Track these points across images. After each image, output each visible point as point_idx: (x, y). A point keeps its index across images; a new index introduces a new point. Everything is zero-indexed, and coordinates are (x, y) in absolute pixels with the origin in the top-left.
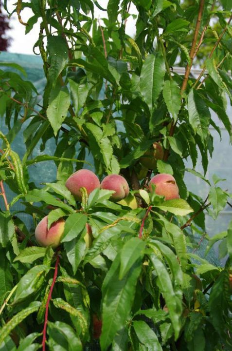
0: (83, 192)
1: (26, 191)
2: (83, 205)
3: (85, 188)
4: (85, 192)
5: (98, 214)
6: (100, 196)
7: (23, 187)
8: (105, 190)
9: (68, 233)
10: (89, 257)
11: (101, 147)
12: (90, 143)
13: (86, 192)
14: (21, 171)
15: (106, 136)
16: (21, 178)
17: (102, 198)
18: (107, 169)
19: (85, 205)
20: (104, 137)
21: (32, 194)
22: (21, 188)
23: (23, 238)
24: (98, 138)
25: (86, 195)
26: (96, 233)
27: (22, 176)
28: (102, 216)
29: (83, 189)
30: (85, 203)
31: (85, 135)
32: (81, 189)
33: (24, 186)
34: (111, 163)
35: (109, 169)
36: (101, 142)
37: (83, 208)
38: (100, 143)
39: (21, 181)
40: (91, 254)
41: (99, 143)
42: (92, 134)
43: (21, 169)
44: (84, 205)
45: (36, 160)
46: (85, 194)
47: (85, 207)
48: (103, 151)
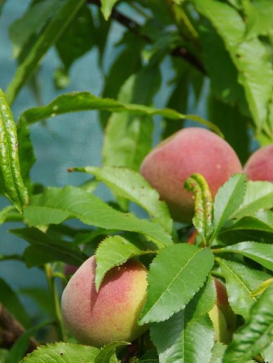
0: (197, 187)
1: (26, 198)
2: (199, 224)
3: (201, 178)
4: (201, 186)
5: (244, 247)
6: (248, 200)
7: (16, 186)
8: (258, 183)
9: (158, 296)
10: (238, 354)
11: (240, 67)
12: (204, 57)
13: (206, 186)
14: (14, 140)
15: (253, 35)
16: (12, 159)
17: (254, 206)
18: (259, 131)
19: (205, 223)
20: (249, 37)
21: (42, 203)
22: (13, 189)
23: (17, 337)
24: (231, 41)
25: (207, 193)
26: (238, 300)
27: (14, 155)
28: (256, 254)
29: (195, 178)
30: (205, 217)
31: (190, 33)
32: (191, 181)
33: (20, 184)
34: (269, 113)
35: (264, 132)
36: (240, 51)
37: (200, 230)
38: (238, 56)
39: (12, 168)
40: (242, 347)
41: (233, 56)
42: (213, 30)
43: (13, 133)
44: (201, 224)
45: (55, 108)
46: (202, 193)
47: (206, 229)
48: (244, 78)
